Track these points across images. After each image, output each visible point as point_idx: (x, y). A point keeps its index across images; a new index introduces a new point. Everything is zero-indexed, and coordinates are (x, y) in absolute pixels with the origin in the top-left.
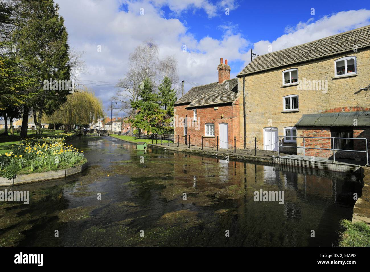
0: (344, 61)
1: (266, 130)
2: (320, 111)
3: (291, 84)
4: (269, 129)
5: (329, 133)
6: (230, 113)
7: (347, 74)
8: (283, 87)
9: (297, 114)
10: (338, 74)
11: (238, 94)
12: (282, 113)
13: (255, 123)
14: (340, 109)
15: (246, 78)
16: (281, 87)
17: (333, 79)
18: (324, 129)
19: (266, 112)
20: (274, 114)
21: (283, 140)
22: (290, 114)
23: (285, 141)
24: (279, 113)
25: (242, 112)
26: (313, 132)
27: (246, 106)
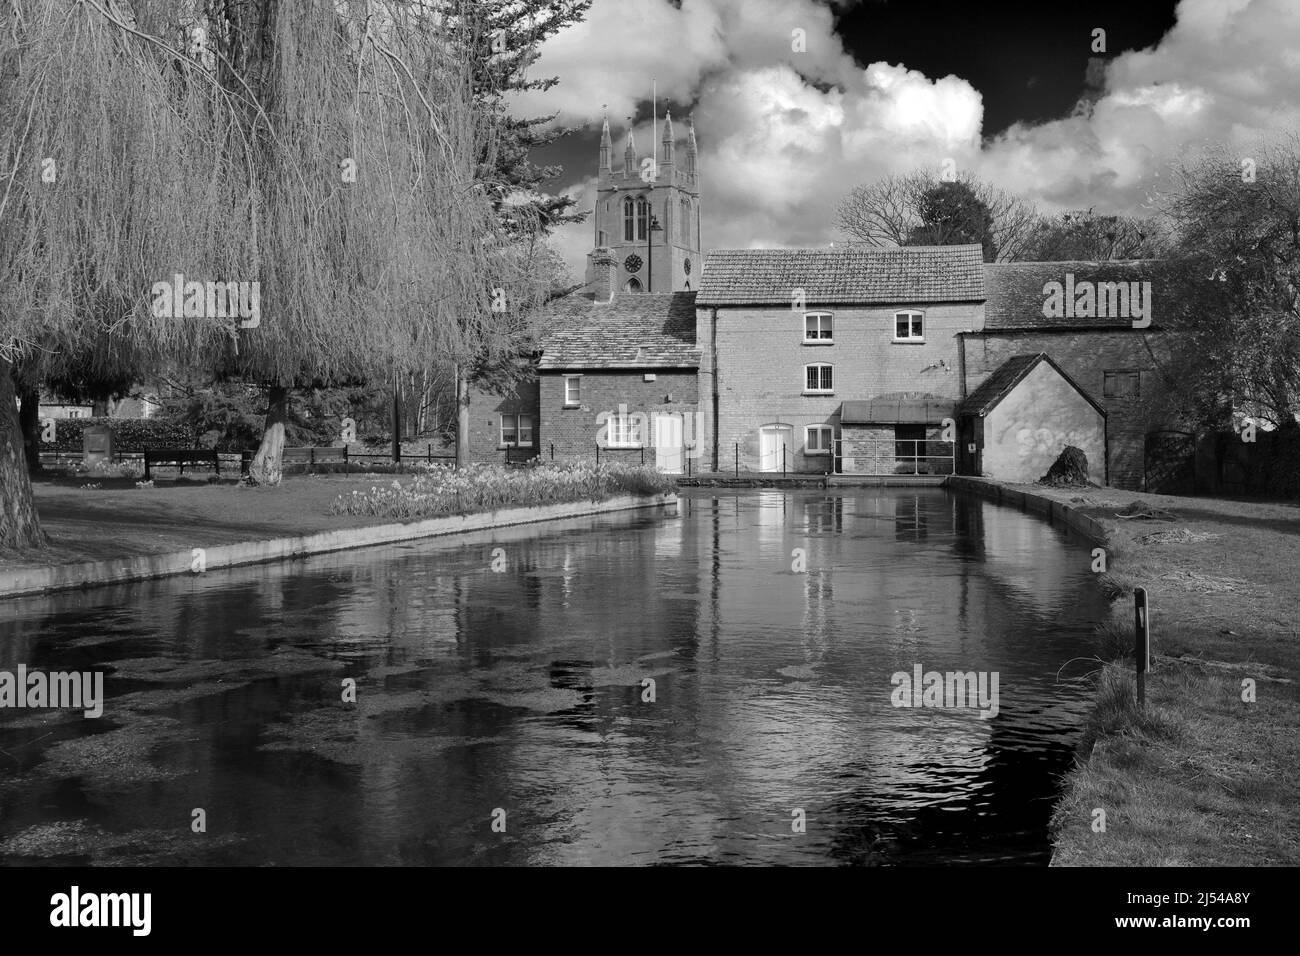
0: (907, 316)
1: (764, 430)
2: (871, 396)
3: (819, 340)
4: (773, 427)
5: (892, 433)
6: (691, 392)
7: (912, 338)
8: (806, 345)
9: (831, 399)
10: (898, 336)
11: (697, 346)
12: (802, 395)
13: (740, 415)
14: (901, 394)
15: (720, 313)
16: (802, 345)
17: (893, 343)
18: (886, 428)
19: (768, 393)
20: (784, 397)
21: (803, 449)
22: (818, 399)
23: (808, 451)
24: (795, 396)
25: (709, 390)
26: (869, 433)
27: (720, 376)
